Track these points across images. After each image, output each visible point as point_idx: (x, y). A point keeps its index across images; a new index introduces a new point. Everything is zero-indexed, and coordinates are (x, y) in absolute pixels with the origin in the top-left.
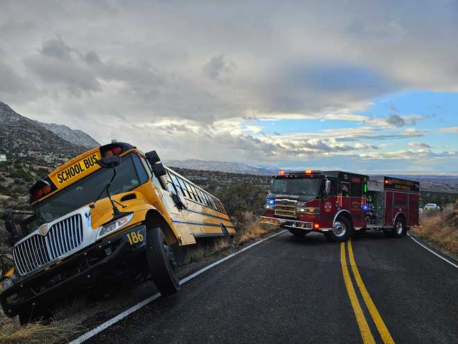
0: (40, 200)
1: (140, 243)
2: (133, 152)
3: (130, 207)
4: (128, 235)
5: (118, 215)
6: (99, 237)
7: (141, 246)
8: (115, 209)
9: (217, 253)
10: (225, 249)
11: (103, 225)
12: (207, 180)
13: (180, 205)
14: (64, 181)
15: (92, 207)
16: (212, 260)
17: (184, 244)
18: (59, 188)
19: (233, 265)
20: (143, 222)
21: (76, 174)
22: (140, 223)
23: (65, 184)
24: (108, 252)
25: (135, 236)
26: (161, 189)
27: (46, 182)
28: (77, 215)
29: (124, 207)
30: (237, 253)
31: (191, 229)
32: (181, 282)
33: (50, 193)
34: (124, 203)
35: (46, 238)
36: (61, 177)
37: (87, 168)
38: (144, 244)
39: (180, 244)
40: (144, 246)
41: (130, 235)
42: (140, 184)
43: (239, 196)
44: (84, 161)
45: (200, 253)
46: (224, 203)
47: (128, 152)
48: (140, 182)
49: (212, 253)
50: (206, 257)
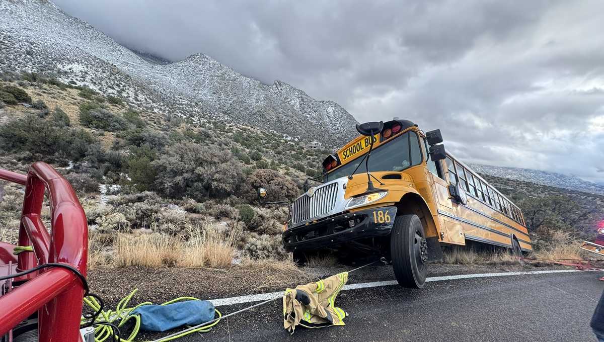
0: (329, 172)
1: (385, 224)
2: (413, 131)
3: (388, 185)
4: (374, 213)
5: (371, 190)
6: (347, 208)
7: (386, 227)
8: (370, 184)
9: (494, 265)
10: (508, 264)
11: (355, 197)
12: (511, 190)
13: (457, 200)
14: (347, 158)
15: (350, 178)
16: (484, 269)
17: (445, 241)
18: (343, 163)
19: (512, 285)
20: (396, 204)
21: (357, 152)
22: (393, 204)
23: (348, 160)
24: (352, 223)
25: (382, 216)
26: (436, 175)
27: (335, 158)
28: (335, 183)
29: (382, 184)
30: (525, 273)
31: (463, 229)
32: (428, 280)
33: (336, 167)
34: (383, 181)
35: (311, 198)
36: (345, 153)
37: (366, 146)
38: (390, 227)
39: (440, 240)
40: (389, 229)
41: (377, 213)
42: (411, 165)
43: (554, 210)
44: (365, 140)
45: (470, 257)
46: (526, 214)
47: (407, 130)
48: (411, 164)
49: (488, 262)
50: (477, 264)
